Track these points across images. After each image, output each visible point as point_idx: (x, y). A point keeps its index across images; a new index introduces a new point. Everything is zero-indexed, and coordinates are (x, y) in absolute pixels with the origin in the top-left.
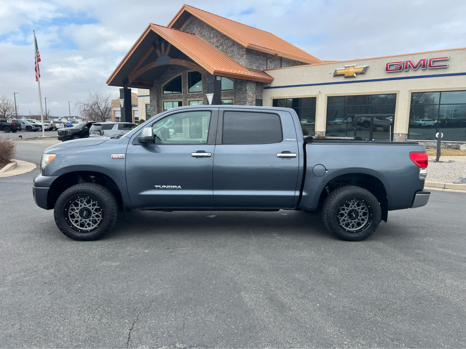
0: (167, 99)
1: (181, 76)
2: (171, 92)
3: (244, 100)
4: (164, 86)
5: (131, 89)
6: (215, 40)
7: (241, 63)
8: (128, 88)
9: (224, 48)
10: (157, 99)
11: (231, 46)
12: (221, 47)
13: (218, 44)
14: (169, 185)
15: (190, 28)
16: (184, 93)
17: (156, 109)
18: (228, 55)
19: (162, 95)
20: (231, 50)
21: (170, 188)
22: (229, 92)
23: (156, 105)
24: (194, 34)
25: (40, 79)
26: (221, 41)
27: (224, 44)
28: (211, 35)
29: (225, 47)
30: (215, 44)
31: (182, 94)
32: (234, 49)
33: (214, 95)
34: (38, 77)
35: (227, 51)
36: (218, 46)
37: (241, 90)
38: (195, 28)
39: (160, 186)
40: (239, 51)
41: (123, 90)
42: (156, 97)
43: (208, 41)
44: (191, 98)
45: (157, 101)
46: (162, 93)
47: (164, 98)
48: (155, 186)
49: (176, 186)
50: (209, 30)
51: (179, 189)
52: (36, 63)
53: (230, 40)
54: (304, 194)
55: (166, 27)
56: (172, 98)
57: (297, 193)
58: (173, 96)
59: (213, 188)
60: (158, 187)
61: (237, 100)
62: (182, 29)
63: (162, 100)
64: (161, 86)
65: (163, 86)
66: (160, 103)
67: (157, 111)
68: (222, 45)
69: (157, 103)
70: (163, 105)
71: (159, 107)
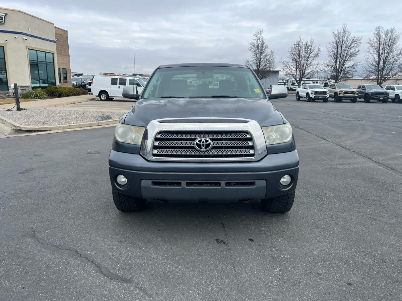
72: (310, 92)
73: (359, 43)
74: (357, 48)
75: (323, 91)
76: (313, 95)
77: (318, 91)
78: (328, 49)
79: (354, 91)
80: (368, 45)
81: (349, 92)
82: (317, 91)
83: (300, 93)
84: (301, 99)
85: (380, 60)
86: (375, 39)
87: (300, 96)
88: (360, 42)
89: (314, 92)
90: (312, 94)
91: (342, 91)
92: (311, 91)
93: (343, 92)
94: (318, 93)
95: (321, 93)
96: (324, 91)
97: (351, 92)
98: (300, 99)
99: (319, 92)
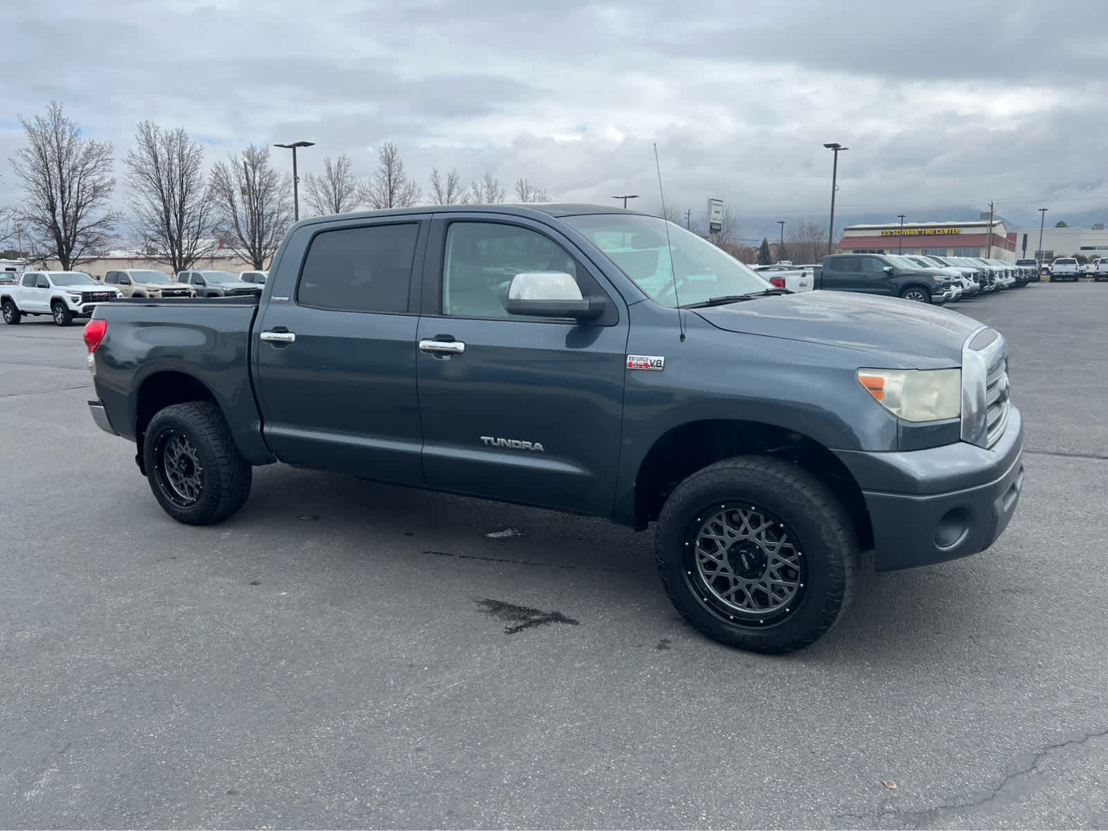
72: (68, 299)
73: (107, 159)
74: (106, 174)
75: (105, 292)
76: (80, 304)
77: (93, 293)
78: (17, 169)
79: (185, 289)
80: (127, 168)
81: (175, 292)
82: (88, 293)
83: (18, 300)
84: (23, 319)
85: (167, 211)
86: (145, 155)
87: (20, 309)
88: (109, 157)
89: (80, 297)
90: (75, 301)
91: (157, 291)
92: (69, 292)
93: (160, 291)
94: (93, 297)
95: (102, 296)
96: (108, 292)
97: (180, 291)
98: (19, 320)
99: (97, 294)
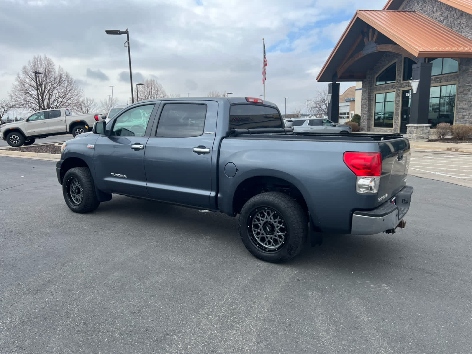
0: (380, 90)
1: (396, 62)
2: (384, 82)
3: (469, 84)
4: (378, 77)
5: (339, 83)
6: (439, 14)
7: (470, 37)
8: (337, 82)
9: (449, 21)
10: (369, 91)
11: (459, 18)
12: (445, 21)
13: (442, 18)
14: (119, 174)
15: (410, 5)
16: (398, 81)
17: (367, 102)
18: (453, 30)
19: (375, 86)
20: (458, 23)
21: (119, 176)
22: (451, 76)
23: (367, 98)
24: (414, 12)
25: (266, 82)
26: (446, 14)
27: (449, 17)
28: (434, 8)
29: (451, 20)
30: (438, 19)
31: (396, 83)
32: (462, 21)
33: (420, 82)
34: (264, 80)
35: (453, 24)
36: (441, 21)
37: (467, 72)
38: (416, 4)
39: (114, 174)
40: (468, 22)
41: (331, 85)
42: (368, 89)
43: (430, 16)
44: (405, 87)
45: (369, 93)
46: (375, 85)
47: (376, 89)
48: (111, 174)
49: (123, 175)
50: (432, 3)
51: (124, 178)
52: (263, 68)
53: (457, 11)
54: (219, 195)
55: (381, 11)
56: (384, 89)
57: (213, 194)
58: (386, 86)
59: (147, 180)
60: (113, 175)
61: (460, 85)
62: (400, 9)
63: (374, 92)
64: (374, 77)
65: (376, 76)
66: (372, 96)
67: (368, 104)
68: (446, 18)
69: (368, 96)
70: (374, 98)
71: (371, 99)
